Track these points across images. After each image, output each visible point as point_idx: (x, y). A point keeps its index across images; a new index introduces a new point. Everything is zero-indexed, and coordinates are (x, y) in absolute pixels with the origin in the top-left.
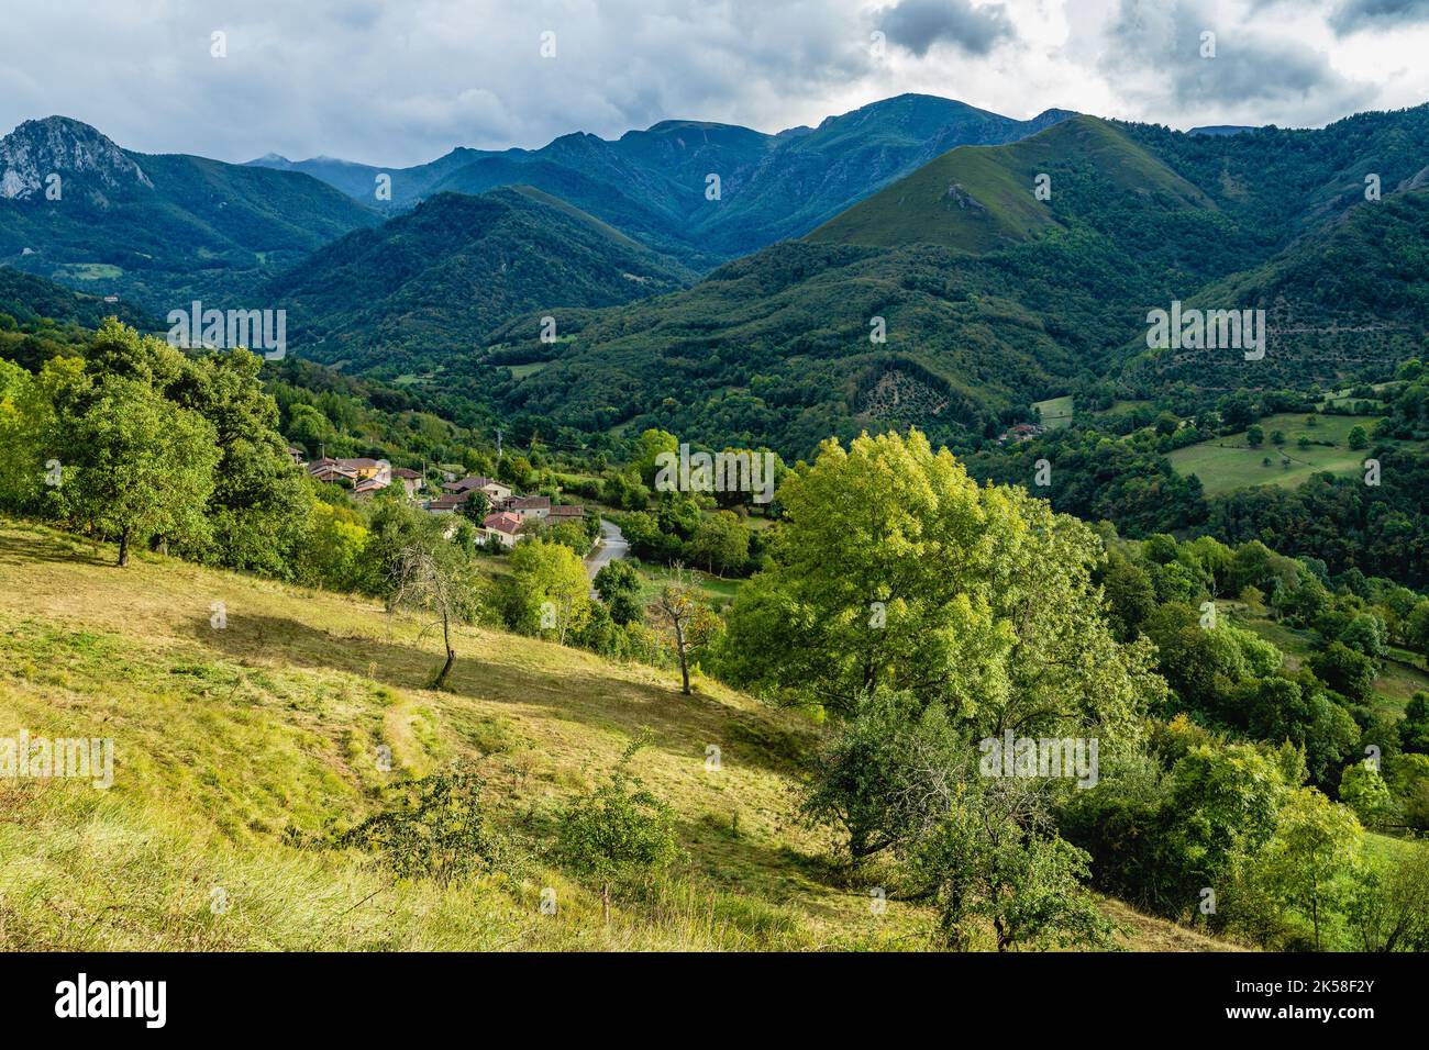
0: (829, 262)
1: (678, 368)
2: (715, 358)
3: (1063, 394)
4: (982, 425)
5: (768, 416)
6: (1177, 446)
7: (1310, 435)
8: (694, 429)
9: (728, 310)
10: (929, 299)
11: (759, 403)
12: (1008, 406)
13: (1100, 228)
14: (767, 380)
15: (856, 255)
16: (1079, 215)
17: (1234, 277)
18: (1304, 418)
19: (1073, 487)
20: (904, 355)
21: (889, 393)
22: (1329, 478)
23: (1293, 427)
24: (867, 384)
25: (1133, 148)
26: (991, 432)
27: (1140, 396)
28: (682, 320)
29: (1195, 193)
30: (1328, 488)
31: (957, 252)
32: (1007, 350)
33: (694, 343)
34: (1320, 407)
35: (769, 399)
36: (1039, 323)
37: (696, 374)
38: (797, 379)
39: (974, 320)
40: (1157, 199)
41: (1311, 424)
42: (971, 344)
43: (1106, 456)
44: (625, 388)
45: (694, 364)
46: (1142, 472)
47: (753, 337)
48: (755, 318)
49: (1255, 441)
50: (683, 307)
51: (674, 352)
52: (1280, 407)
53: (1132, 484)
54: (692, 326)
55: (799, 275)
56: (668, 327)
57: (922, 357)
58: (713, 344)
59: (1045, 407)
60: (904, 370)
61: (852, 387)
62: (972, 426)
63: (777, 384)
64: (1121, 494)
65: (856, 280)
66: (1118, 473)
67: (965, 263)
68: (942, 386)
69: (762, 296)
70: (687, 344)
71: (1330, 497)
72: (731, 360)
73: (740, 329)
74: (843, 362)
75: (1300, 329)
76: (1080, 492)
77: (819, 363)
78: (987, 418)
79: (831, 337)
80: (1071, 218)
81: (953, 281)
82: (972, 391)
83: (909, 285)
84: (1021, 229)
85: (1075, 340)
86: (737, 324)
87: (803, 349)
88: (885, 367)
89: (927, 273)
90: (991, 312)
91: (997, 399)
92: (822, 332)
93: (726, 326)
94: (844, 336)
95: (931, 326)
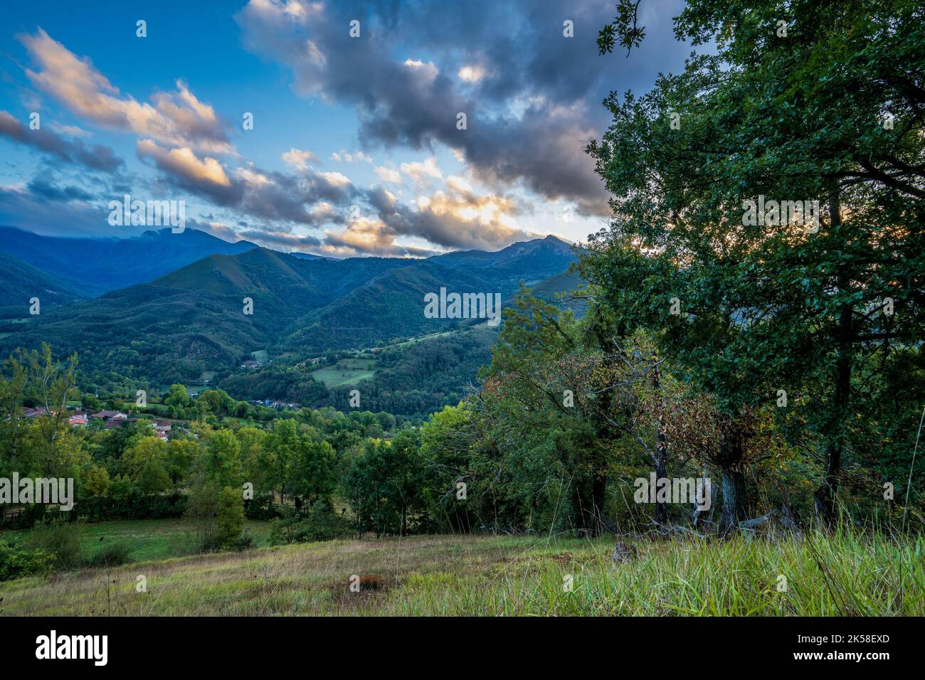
0: (161, 294)
1: (91, 336)
2: (110, 333)
3: (262, 349)
4: (234, 361)
5: (141, 358)
6: (313, 370)
7: (355, 366)
8: (103, 364)
9: (114, 312)
10: (209, 312)
11: (136, 353)
12: (242, 354)
13: (270, 288)
14: (138, 343)
15: (174, 292)
16: (262, 282)
17: (319, 309)
18: (353, 360)
19: (280, 386)
20: (200, 334)
21: (195, 349)
22: (365, 381)
23: (349, 363)
24: (186, 346)
25: (280, 261)
26: (238, 364)
27: (291, 351)
28: (90, 315)
29: (301, 278)
30: (365, 384)
31: (217, 293)
32: (240, 332)
33: (98, 326)
34: (357, 356)
35: (140, 351)
36: (251, 322)
37: (101, 340)
38: (153, 343)
39: (227, 320)
40: (289, 279)
41: (355, 362)
42: (226, 330)
43: (291, 374)
44: (63, 345)
45: (99, 335)
46: (304, 380)
47: (129, 324)
48: (128, 316)
49: (339, 368)
50: (89, 309)
51: (89, 330)
52: (345, 356)
53: (301, 384)
54: (96, 318)
55: (148, 299)
56: (83, 318)
57: (209, 335)
58: (107, 327)
59: (256, 353)
60: (201, 340)
61: (180, 348)
62: (230, 363)
63: (143, 345)
64: (298, 388)
65: (175, 302)
66: (296, 380)
67: (220, 298)
68: (218, 347)
69: (130, 306)
70: (94, 326)
71: (367, 387)
72: (119, 334)
73: (122, 320)
74: (175, 336)
75: (341, 328)
76: (282, 388)
77: (163, 336)
78: (236, 359)
79: (167, 326)
80: (260, 284)
81: (217, 304)
82: (230, 348)
83: (199, 305)
84: (242, 287)
85: (263, 328)
86: (120, 318)
87: (154, 330)
88: (193, 338)
89: (206, 301)
90: (232, 317)
91: (239, 351)
92: (162, 323)
93: (114, 319)
94: (172, 325)
95: (209, 322)
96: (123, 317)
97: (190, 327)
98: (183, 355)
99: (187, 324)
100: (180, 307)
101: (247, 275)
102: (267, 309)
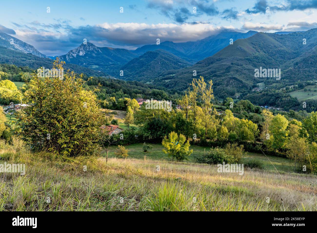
0: (217, 60)
3: (262, 82)
4: (249, 88)
6: (290, 92)
9: (200, 69)
10: (237, 66)
12: (253, 85)
13: (265, 52)
15: (222, 59)
18: (314, 86)
19: (272, 100)
20: (234, 76)
21: (232, 83)
23: (312, 88)
24: (228, 82)
25: (269, 37)
26: (251, 89)
27: (277, 82)
29: (281, 45)
31: (240, 58)
38: (215, 81)
39: (245, 70)
40: (275, 46)
42: (245, 74)
43: (278, 94)
46: (285, 97)
47: (206, 74)
49: (306, 91)
52: (309, 84)
55: (212, 63)
57: (237, 76)
59: (259, 84)
60: (234, 79)
61: (226, 83)
62: (247, 89)
64: (282, 101)
65: (223, 63)
66: (281, 97)
67: (242, 60)
68: (241, 82)
69: (206, 67)
73: (204, 73)
74: (223, 78)
77: (219, 78)
78: (250, 87)
79: (220, 74)
80: (259, 51)
81: (240, 62)
82: (246, 82)
83: (232, 64)
84: (251, 53)
86: (203, 72)
87: (215, 76)
88: (231, 78)
89: (235, 62)
90: (247, 68)
91: (251, 83)
92: (218, 73)
93: (201, 72)
94: (222, 73)
95: (237, 71)
96: (204, 71)
97: (229, 73)
98: (227, 85)
99: (228, 72)
100: (225, 65)
101: (253, 47)
102: (264, 63)
